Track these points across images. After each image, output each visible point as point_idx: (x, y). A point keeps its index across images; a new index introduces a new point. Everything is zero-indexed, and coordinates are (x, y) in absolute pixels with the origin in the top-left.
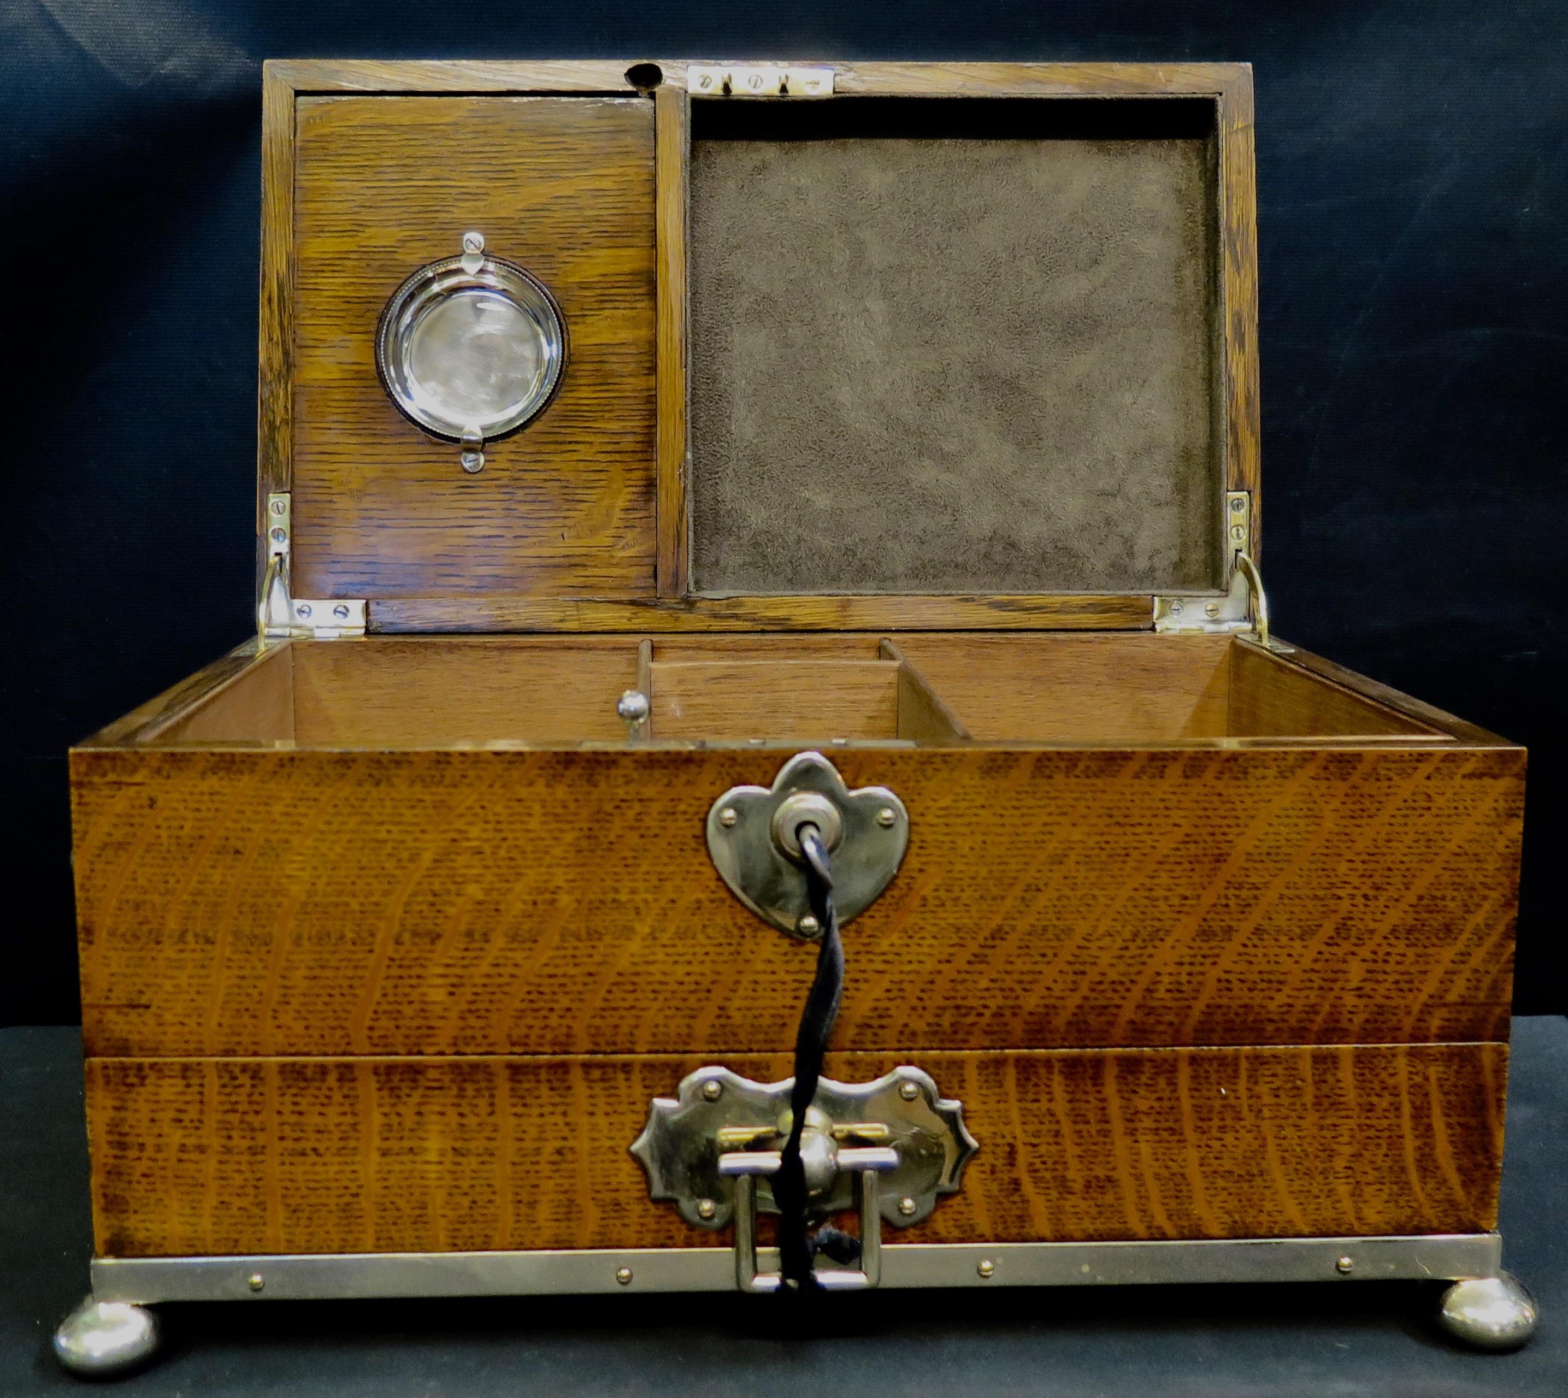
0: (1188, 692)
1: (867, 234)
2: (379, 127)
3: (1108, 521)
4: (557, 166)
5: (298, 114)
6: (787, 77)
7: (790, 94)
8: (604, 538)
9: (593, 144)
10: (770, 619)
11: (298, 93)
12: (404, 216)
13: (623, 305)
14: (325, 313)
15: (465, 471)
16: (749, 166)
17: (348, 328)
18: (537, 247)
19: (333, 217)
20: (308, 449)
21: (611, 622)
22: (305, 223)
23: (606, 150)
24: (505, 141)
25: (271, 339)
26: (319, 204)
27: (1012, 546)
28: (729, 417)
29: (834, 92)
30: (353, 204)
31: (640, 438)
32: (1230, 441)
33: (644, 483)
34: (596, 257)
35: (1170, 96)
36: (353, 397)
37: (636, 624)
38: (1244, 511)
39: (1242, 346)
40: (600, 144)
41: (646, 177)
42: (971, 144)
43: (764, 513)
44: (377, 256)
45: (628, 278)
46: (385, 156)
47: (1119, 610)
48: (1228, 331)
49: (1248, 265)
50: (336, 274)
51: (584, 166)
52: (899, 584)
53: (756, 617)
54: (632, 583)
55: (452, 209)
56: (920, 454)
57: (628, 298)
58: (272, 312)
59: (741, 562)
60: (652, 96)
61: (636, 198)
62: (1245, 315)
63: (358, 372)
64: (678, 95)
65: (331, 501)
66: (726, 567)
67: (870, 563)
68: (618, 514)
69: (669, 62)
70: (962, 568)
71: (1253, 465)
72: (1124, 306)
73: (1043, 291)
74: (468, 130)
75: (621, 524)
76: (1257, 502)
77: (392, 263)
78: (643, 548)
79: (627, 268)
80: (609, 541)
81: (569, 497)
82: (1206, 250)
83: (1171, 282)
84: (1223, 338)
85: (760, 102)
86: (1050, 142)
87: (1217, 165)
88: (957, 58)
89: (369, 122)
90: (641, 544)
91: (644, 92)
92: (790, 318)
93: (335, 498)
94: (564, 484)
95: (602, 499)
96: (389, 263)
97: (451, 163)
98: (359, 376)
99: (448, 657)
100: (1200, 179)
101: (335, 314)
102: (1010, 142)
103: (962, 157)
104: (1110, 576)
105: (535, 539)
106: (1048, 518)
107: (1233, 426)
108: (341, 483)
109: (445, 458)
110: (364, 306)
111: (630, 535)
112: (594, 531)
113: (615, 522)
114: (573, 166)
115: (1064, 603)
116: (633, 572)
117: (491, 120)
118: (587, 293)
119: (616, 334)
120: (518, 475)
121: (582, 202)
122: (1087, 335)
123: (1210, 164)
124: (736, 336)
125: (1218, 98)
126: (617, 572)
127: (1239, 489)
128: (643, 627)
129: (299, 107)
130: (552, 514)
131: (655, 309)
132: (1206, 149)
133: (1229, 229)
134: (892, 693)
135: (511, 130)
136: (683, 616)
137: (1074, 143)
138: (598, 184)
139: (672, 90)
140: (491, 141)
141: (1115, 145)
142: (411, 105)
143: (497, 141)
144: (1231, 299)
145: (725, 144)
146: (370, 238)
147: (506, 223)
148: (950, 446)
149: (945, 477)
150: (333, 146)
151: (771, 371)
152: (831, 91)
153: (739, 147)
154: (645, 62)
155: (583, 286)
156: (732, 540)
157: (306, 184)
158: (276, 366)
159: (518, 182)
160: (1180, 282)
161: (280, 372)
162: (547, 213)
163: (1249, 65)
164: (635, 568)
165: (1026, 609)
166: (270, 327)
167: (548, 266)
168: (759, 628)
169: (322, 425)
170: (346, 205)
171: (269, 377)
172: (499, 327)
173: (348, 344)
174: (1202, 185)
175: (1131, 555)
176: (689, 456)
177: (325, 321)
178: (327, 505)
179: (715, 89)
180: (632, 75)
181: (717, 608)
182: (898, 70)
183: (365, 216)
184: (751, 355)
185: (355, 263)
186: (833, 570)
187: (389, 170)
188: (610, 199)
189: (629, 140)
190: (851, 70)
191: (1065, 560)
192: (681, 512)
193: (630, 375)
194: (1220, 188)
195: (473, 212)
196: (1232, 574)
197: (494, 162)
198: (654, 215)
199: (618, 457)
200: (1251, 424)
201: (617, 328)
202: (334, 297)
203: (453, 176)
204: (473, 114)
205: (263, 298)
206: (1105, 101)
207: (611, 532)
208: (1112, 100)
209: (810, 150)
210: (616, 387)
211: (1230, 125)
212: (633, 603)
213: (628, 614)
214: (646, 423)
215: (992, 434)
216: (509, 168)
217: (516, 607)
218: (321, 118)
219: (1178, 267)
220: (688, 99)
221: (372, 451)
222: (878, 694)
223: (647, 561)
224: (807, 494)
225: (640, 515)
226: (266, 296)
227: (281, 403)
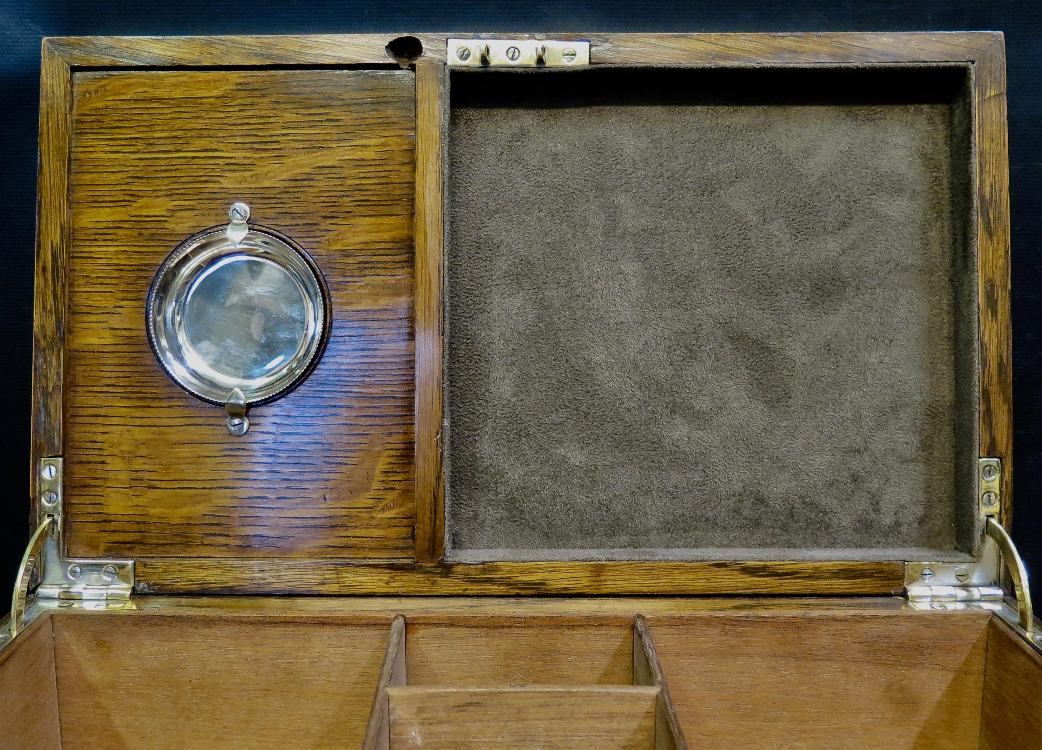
0: (944, 668)
1: (621, 199)
2: (150, 100)
3: (855, 479)
4: (321, 137)
5: (75, 89)
6: (544, 49)
7: (547, 64)
8: (364, 501)
9: (355, 115)
10: (525, 583)
11: (74, 69)
12: (175, 186)
13: (383, 272)
14: (99, 281)
15: (231, 434)
16: (508, 133)
17: (120, 295)
18: (301, 215)
19: (107, 188)
20: (82, 412)
21: (369, 585)
22: (81, 194)
23: (368, 121)
24: (271, 113)
25: (44, 308)
26: (95, 175)
27: (761, 501)
28: (487, 376)
29: (590, 63)
30: (125, 175)
31: (400, 403)
32: (982, 408)
33: (402, 446)
34: (358, 225)
35: (922, 65)
36: (125, 362)
37: (393, 588)
38: (996, 477)
39: (994, 313)
40: (361, 115)
41: (406, 147)
42: (723, 110)
43: (521, 471)
44: (148, 226)
45: (388, 246)
46: (157, 128)
47: (870, 576)
48: (981, 299)
49: (1000, 232)
50: (110, 243)
51: (345, 136)
52: (652, 537)
53: (511, 581)
54: (390, 543)
55: (220, 179)
56: (673, 412)
57: (388, 266)
58: (46, 280)
59: (498, 516)
60: (413, 68)
61: (397, 167)
62: (998, 283)
63: (128, 337)
64: (437, 67)
65: (103, 462)
66: (484, 521)
67: (624, 517)
68: (378, 477)
69: (430, 35)
70: (712, 523)
71: (1005, 433)
72: (871, 267)
73: (791, 254)
74: (235, 103)
75: (381, 486)
76: (1009, 468)
77: (164, 231)
78: (403, 509)
79: (387, 236)
80: (370, 503)
81: (331, 460)
82: (952, 212)
83: (917, 244)
84: (976, 305)
85: (517, 74)
86: (799, 108)
87: (969, 131)
88: (709, 29)
89: (143, 96)
90: (401, 506)
91: (404, 63)
92: (547, 280)
93: (108, 459)
94: (326, 447)
95: (362, 462)
96: (159, 232)
97: (220, 135)
98: (130, 341)
99: (204, 631)
100: (946, 143)
101: (108, 281)
102: (760, 108)
103: (714, 123)
104: (856, 530)
105: (298, 501)
106: (796, 475)
107: (986, 394)
108: (113, 445)
109: (212, 421)
110: (135, 274)
111: (390, 497)
112: (353, 493)
113: (375, 485)
114: (336, 137)
115: (816, 568)
116: (392, 533)
117: (257, 93)
118: (350, 260)
119: (376, 300)
120: (281, 439)
121: (346, 173)
122: (835, 296)
123: (959, 130)
124: (496, 298)
125: (971, 66)
126: (376, 532)
127: (990, 455)
128: (401, 590)
129: (76, 82)
130: (314, 476)
131: (413, 276)
132: (952, 114)
133: (982, 197)
134: (649, 723)
135: (276, 102)
136: (440, 580)
137: (823, 109)
138: (360, 154)
139: (431, 62)
140: (257, 112)
141: (862, 111)
142: (182, 79)
143: (263, 113)
144: (984, 264)
145: (484, 112)
146: (141, 207)
147: (271, 193)
148: (702, 404)
149: (697, 435)
150: (107, 119)
151: (528, 332)
152: (587, 62)
153: (500, 114)
154: (406, 35)
155: (346, 254)
156: (490, 496)
157: (81, 156)
158: (49, 333)
159: (283, 153)
160: (926, 244)
161: (53, 339)
162: (311, 183)
163: (1001, 33)
164: (394, 529)
165: (778, 575)
166: (44, 295)
167: (312, 234)
168: (514, 592)
169: (96, 389)
170: (120, 175)
171: (43, 344)
172: (269, 289)
173: (120, 310)
174: (947, 148)
175: (877, 510)
176: (446, 423)
177: (99, 288)
178: (100, 466)
179: (473, 62)
180: (394, 47)
181: (474, 572)
182: (653, 41)
183: (137, 187)
184: (509, 317)
185: (127, 232)
186: (587, 524)
187: (161, 142)
188: (372, 169)
189: (390, 112)
190: (606, 41)
191: (813, 515)
192: (438, 478)
193: (389, 341)
194: (973, 155)
195: (240, 182)
196: (983, 540)
197: (260, 134)
198: (412, 185)
199: (378, 421)
200: (1003, 391)
201: (377, 294)
202: (108, 265)
203: (221, 147)
204: (240, 87)
205: (37, 270)
206: (858, 70)
207: (372, 493)
208: (864, 69)
209: (567, 117)
210: (376, 353)
211: (982, 93)
212: (392, 567)
213: (386, 578)
214: (406, 388)
215: (742, 393)
216: (275, 139)
217: (278, 570)
218: (96, 92)
219: (924, 230)
220: (447, 71)
221: (143, 414)
222: (634, 724)
223: (405, 522)
224: (562, 451)
225: (399, 478)
226: (41, 264)
227: (53, 370)
